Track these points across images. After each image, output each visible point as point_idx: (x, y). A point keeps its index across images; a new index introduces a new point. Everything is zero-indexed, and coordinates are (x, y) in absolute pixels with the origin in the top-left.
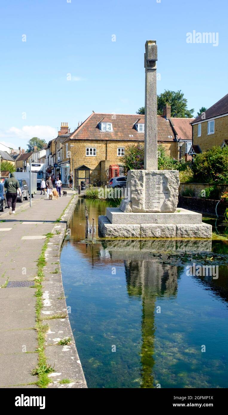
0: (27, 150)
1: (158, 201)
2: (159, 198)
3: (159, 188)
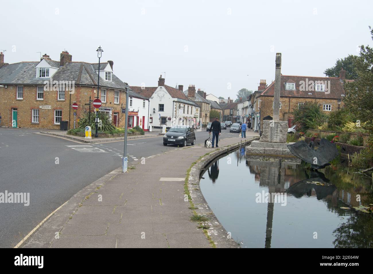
0: (236, 99)
1: (276, 137)
2: (277, 136)
3: (277, 130)
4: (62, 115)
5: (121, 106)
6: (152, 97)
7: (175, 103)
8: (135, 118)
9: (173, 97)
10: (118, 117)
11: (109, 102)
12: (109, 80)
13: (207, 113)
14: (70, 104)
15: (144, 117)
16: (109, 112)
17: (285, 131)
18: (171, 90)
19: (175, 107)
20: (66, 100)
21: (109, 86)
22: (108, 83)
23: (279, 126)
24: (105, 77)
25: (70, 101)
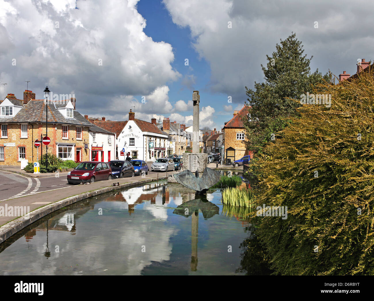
1: (194, 168)
2: (195, 166)
3: (195, 161)
4: (26, 151)
5: (83, 141)
6: (123, 131)
7: (145, 137)
8: (100, 153)
9: (143, 131)
10: (81, 153)
11: (71, 138)
12: (70, 117)
13: (183, 146)
14: (33, 141)
15: (109, 152)
16: (71, 148)
17: (202, 162)
18: (142, 124)
19: (145, 140)
20: (28, 137)
21: (70, 122)
22: (69, 120)
23: (197, 158)
24: (66, 114)
25: (33, 138)
